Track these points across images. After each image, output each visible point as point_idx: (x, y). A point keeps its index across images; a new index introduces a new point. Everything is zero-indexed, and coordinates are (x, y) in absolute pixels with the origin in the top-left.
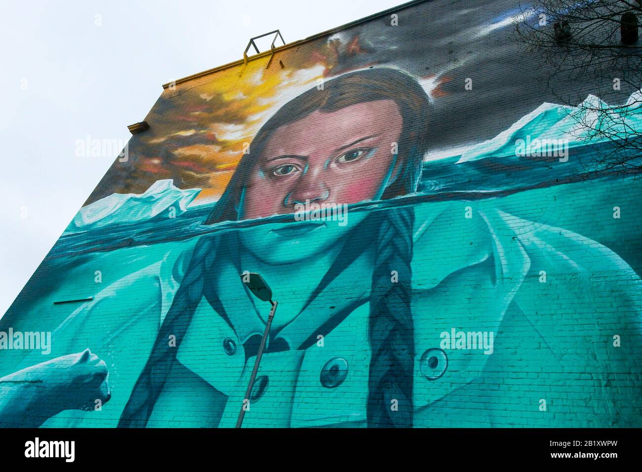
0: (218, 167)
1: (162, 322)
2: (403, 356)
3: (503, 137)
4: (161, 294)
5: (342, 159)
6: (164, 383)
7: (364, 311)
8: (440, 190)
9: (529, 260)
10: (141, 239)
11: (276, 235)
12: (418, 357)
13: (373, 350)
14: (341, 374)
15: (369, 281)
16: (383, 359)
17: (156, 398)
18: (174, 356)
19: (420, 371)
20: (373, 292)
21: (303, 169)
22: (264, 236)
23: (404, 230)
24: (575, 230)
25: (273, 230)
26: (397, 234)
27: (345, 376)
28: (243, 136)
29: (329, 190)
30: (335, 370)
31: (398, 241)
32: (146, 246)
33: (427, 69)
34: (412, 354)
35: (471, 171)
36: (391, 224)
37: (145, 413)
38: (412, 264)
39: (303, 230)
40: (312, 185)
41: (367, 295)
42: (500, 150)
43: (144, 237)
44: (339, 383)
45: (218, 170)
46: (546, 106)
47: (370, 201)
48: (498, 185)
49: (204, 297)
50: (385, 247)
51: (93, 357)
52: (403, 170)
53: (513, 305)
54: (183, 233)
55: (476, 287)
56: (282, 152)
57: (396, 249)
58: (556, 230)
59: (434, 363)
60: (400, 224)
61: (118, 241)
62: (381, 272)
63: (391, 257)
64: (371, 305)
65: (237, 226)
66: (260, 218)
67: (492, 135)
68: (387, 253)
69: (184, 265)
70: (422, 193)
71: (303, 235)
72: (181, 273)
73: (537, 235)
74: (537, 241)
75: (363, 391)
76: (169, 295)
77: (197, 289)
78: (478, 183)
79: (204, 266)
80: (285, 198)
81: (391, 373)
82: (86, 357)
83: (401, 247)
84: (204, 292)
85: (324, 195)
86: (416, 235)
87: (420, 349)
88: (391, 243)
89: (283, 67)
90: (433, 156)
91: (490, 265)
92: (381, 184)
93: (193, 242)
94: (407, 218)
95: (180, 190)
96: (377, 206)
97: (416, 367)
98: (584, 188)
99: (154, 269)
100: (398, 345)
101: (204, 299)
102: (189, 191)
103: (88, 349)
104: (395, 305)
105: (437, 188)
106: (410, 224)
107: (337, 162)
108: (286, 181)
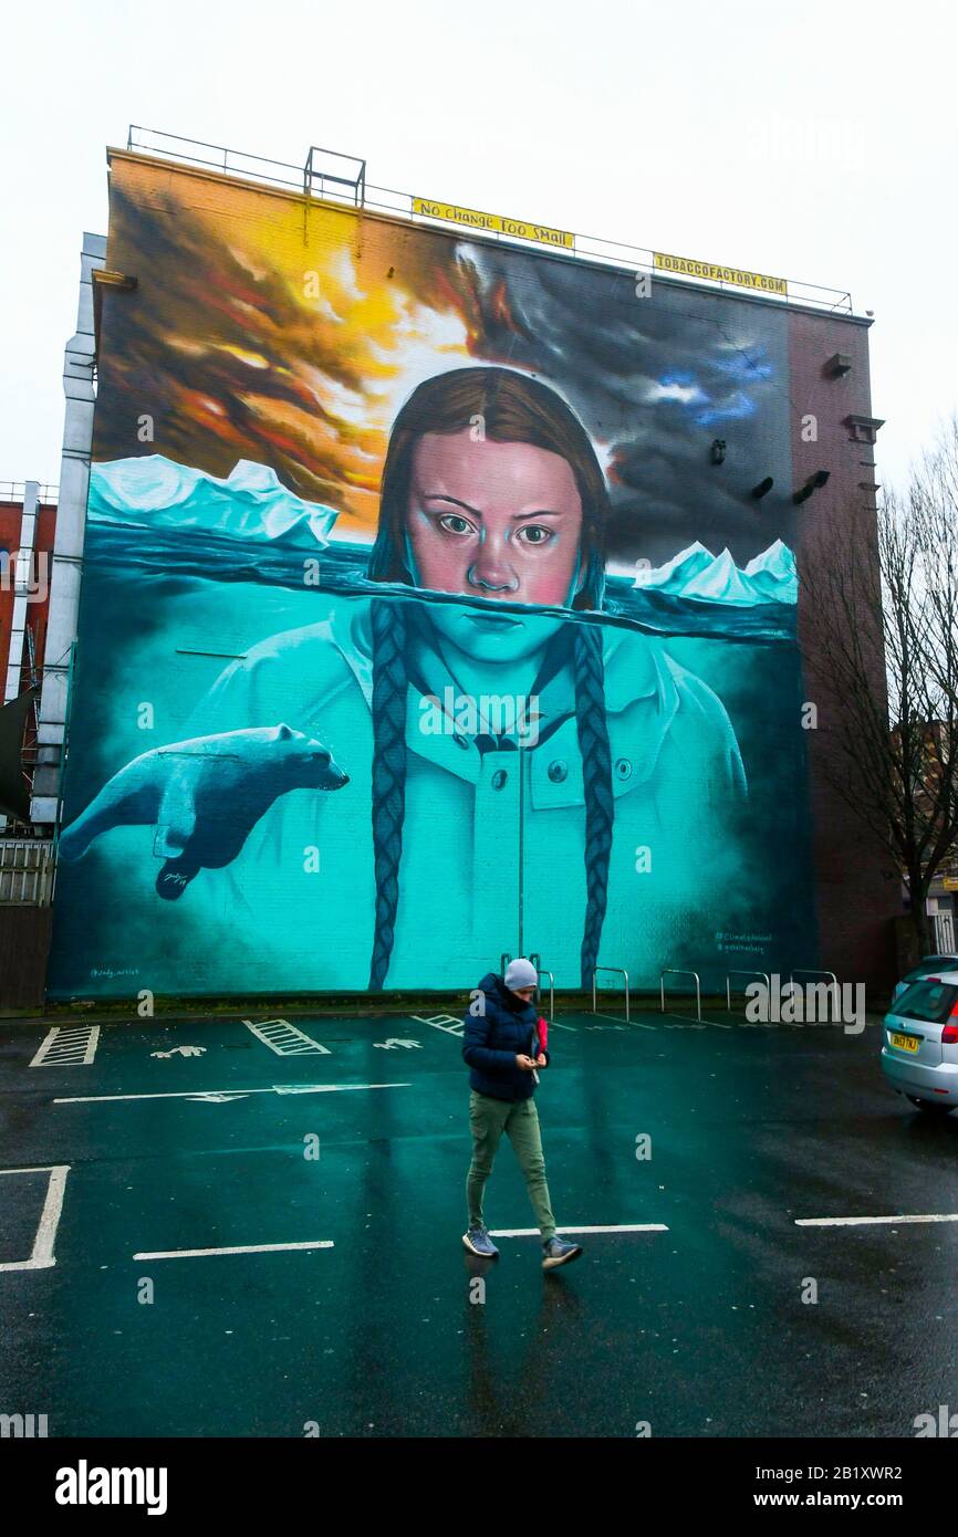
0: (349, 475)
1: (370, 705)
2: (604, 762)
3: (668, 569)
4: (350, 668)
5: (524, 535)
6: (405, 769)
7: (571, 725)
8: (620, 615)
9: (678, 700)
10: (274, 575)
11: (472, 623)
12: (613, 765)
13: (584, 756)
14: (563, 773)
15: (572, 697)
16: (591, 763)
17: (403, 782)
18: (404, 744)
19: (616, 774)
20: (577, 707)
21: (480, 532)
22: (457, 620)
23: (595, 652)
24: (704, 680)
25: (465, 615)
26: (590, 654)
27: (566, 774)
28: (369, 422)
29: (518, 578)
30: (558, 770)
31: (591, 661)
32: (288, 590)
33: (600, 424)
34: (610, 762)
35: (644, 602)
36: (584, 642)
37: (397, 794)
38: (604, 687)
39: (501, 625)
40: (496, 562)
41: (573, 709)
42: (664, 586)
43: (278, 573)
44: (563, 779)
45: (350, 482)
46: (697, 547)
47: (561, 607)
48: (663, 624)
49: (411, 684)
50: (582, 665)
51: (298, 735)
52: (588, 579)
53: (668, 732)
54: (341, 583)
55: (648, 716)
56: (442, 489)
57: (590, 670)
58: (695, 678)
59: (624, 769)
60: (592, 644)
61: (230, 566)
62: (581, 690)
63: (587, 677)
64: (578, 720)
65: (417, 595)
66: (444, 592)
67: (657, 563)
68: (583, 671)
69: (366, 635)
70: (606, 613)
71: (500, 631)
72: (369, 648)
73: (685, 679)
74: (683, 684)
75: (581, 786)
76: (362, 672)
77: (398, 672)
78: (649, 617)
79: (394, 642)
80: (468, 572)
81: (596, 774)
82: (286, 734)
83: (595, 669)
84: (408, 678)
85: (513, 584)
86: (606, 658)
87: (615, 759)
88: (585, 662)
89: (390, 276)
90: (614, 570)
91: (656, 698)
92: (569, 590)
93: (365, 603)
94: (597, 638)
95: (298, 498)
96: (568, 616)
97: (613, 771)
98: (714, 645)
99: (323, 630)
100: (600, 755)
101: (411, 687)
102: (318, 507)
103: (283, 725)
104: (594, 721)
105: (618, 612)
106: (599, 647)
107: (519, 537)
108: (463, 545)
